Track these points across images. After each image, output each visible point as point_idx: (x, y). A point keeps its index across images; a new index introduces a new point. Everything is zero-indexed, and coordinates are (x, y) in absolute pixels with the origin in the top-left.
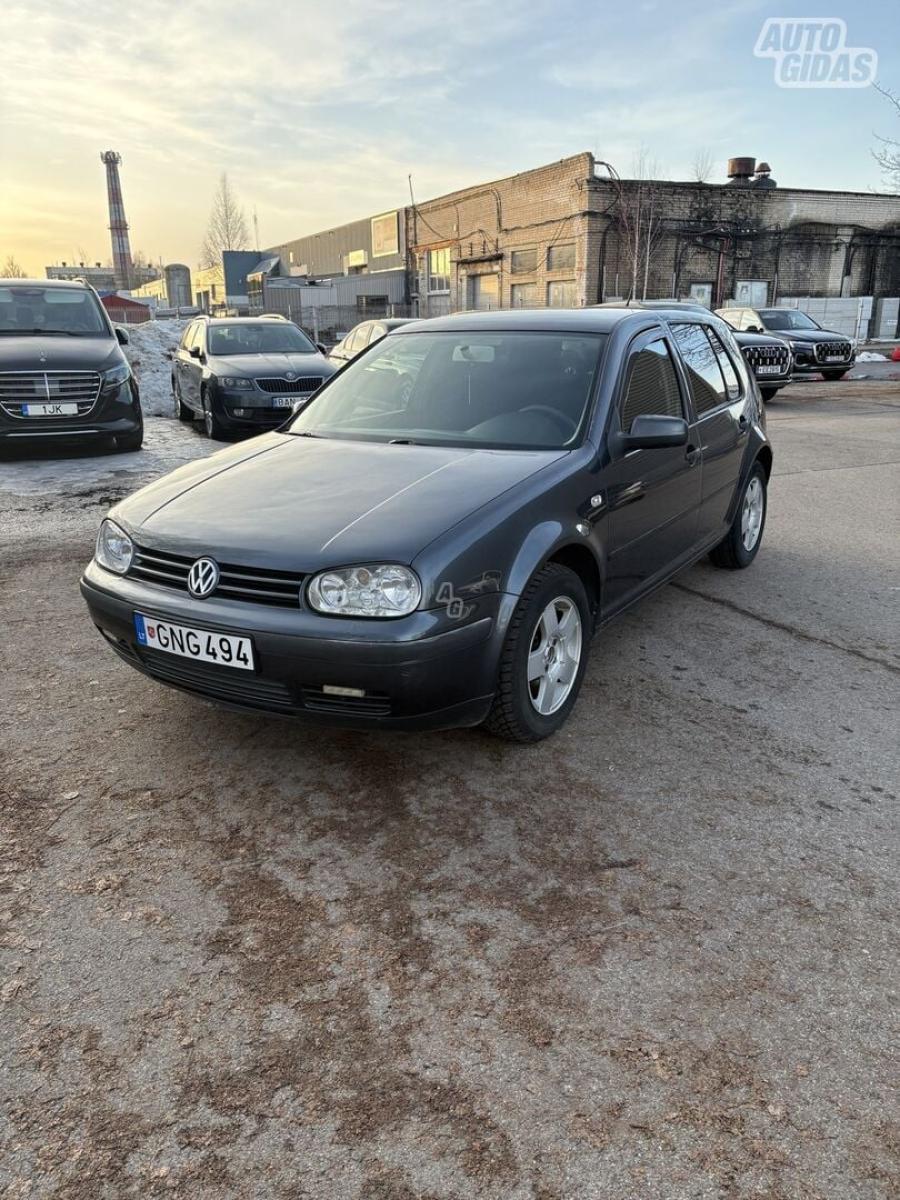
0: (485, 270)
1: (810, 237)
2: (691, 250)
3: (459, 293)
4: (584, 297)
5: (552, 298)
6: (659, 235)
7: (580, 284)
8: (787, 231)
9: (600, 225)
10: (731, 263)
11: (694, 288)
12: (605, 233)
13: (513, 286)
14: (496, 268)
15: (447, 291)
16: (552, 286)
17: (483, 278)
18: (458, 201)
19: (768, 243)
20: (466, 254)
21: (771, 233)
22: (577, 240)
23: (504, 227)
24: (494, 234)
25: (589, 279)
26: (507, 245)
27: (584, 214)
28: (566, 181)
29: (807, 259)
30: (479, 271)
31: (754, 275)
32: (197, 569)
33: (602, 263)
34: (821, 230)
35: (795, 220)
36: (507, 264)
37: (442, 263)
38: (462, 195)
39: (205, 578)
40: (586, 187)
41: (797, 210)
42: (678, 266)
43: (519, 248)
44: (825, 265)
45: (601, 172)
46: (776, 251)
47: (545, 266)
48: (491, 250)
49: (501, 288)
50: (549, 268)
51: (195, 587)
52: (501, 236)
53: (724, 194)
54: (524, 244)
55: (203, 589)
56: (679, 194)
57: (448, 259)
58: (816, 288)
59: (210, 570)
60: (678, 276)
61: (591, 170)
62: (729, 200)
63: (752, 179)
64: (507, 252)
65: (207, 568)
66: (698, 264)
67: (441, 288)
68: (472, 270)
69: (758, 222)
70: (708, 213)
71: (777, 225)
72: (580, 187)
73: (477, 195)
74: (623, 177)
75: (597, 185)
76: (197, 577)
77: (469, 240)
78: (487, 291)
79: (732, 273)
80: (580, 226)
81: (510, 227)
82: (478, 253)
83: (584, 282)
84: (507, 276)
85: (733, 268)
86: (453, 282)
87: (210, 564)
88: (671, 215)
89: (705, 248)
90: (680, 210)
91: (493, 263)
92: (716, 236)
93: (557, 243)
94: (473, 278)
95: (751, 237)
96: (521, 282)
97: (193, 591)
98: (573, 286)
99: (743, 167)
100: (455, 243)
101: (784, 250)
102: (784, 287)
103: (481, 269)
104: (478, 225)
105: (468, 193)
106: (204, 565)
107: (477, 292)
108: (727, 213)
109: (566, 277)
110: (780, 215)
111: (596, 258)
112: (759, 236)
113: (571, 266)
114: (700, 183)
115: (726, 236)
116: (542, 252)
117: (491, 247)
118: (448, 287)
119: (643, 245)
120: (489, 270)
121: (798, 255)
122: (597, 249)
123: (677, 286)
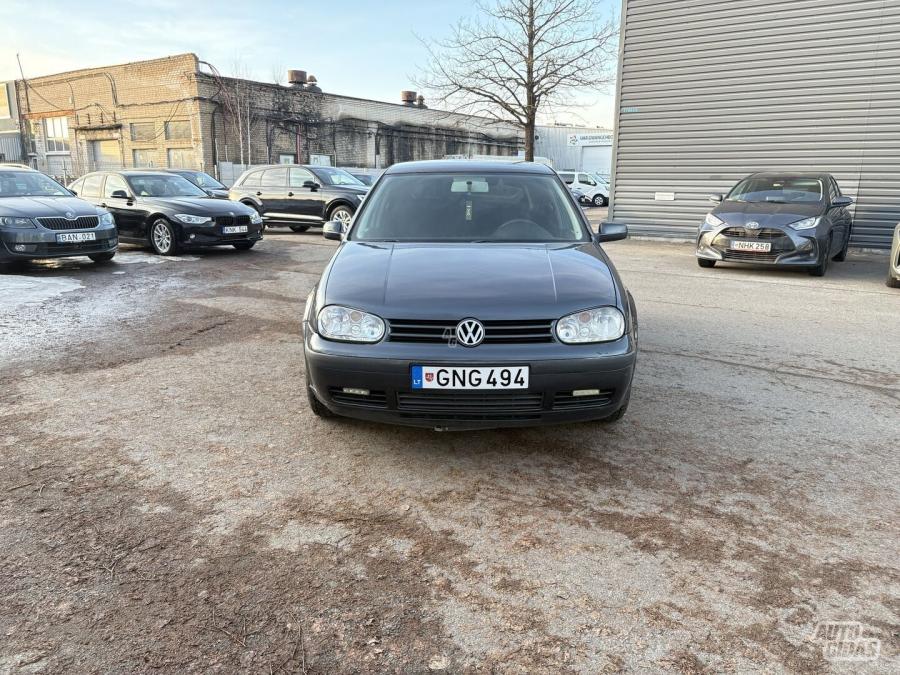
0: (104, 137)
1: (351, 128)
2: (277, 131)
3: (80, 154)
4: (202, 161)
5: (172, 161)
6: (255, 119)
7: (197, 151)
8: (338, 123)
9: (209, 108)
10: (305, 142)
11: (282, 157)
12: (213, 114)
13: (134, 150)
14: (116, 135)
15: (67, 152)
16: (172, 152)
17: (102, 143)
18: (71, 79)
19: (327, 130)
20: (83, 122)
21: (328, 123)
22: (190, 118)
23: (120, 102)
24: (112, 108)
25: (205, 148)
26: (123, 117)
27: (195, 99)
28: (176, 73)
29: (352, 142)
30: (98, 137)
31: (321, 150)
32: (464, 327)
33: (213, 136)
34: (359, 124)
35: (341, 116)
36: (126, 133)
37: (59, 129)
38: (75, 75)
39: (474, 332)
40: (194, 79)
41: (342, 110)
42: (270, 142)
43: (136, 121)
44: (364, 147)
45: (205, 69)
46: (333, 135)
47: (164, 135)
48: (109, 121)
49: (123, 152)
50: (167, 138)
51: (466, 339)
52: (117, 110)
53: (295, 94)
54: (141, 118)
55: (474, 339)
56: (265, 91)
57: (65, 127)
58: (360, 162)
59: (477, 327)
60: (270, 149)
61: (197, 67)
62: (299, 99)
63: (306, 85)
64: (126, 123)
65: (473, 326)
66: (283, 141)
67: (60, 149)
68: (91, 136)
69: (319, 115)
70: (285, 106)
71: (331, 119)
72: (189, 78)
73: (90, 76)
74: (223, 75)
75: (203, 78)
76: (466, 332)
77: (86, 111)
78: (107, 153)
79: (306, 148)
80: (192, 108)
81: (125, 103)
82: (96, 122)
83: (201, 150)
84: (127, 142)
85: (307, 145)
86: (73, 145)
87: (475, 323)
88: (259, 105)
89: (286, 130)
90: (266, 102)
91: (112, 131)
92: (293, 122)
93: (174, 119)
94: (92, 142)
95: (316, 125)
96: (142, 147)
97: (466, 342)
98: (192, 152)
99: (299, 77)
100: (71, 113)
101: (338, 135)
102: (341, 160)
103: (99, 135)
104: (93, 100)
105: (81, 74)
106: (470, 324)
107: (98, 154)
108: (298, 108)
109: (185, 146)
110: (332, 112)
111: (208, 133)
112: (320, 125)
113: (188, 137)
114: (277, 85)
115: (299, 122)
116: (159, 126)
117: (110, 118)
118: (67, 148)
119: (245, 126)
120: (109, 136)
121: (346, 139)
122: (209, 126)
123: (270, 156)
